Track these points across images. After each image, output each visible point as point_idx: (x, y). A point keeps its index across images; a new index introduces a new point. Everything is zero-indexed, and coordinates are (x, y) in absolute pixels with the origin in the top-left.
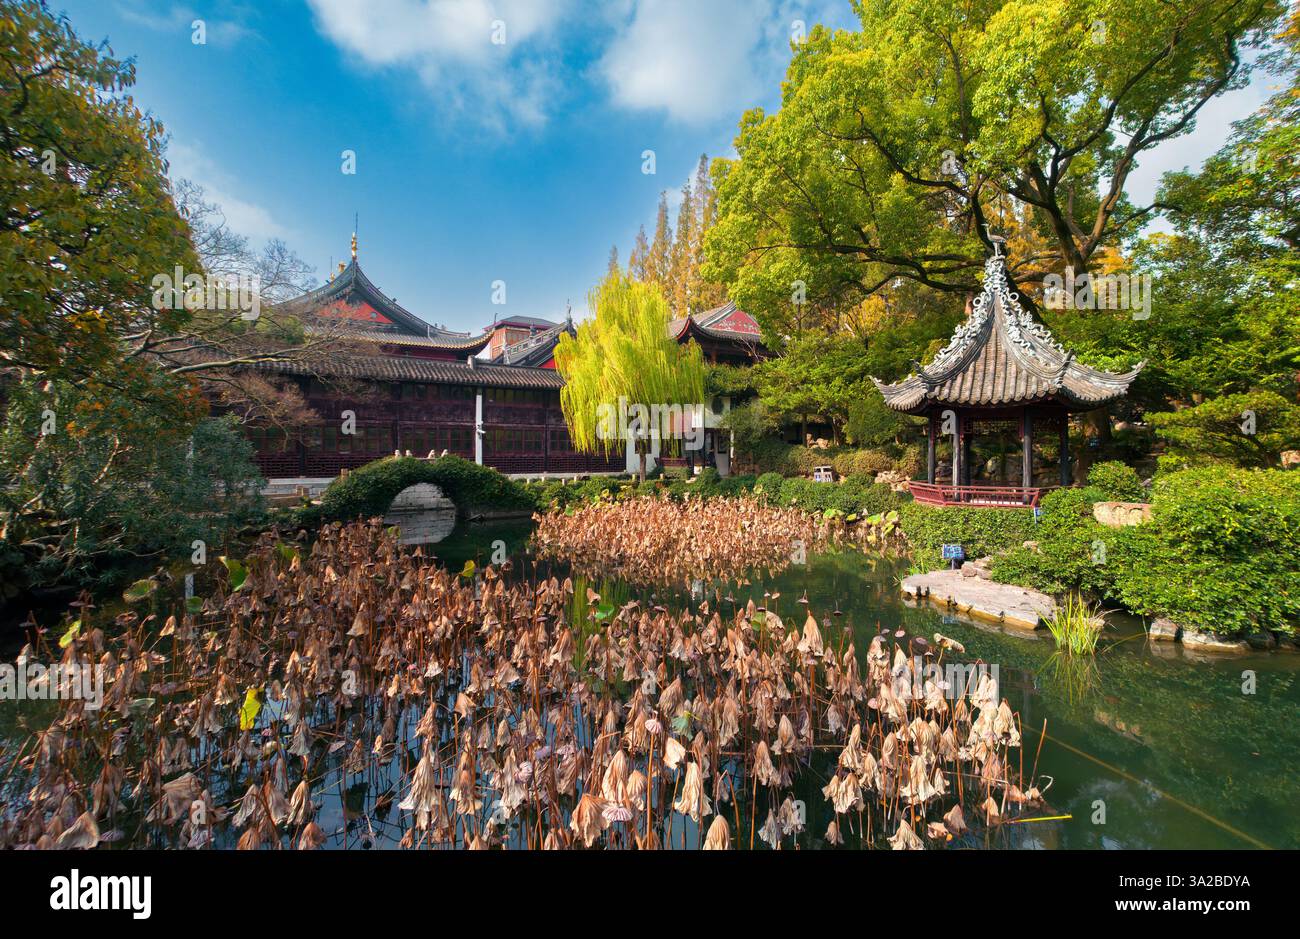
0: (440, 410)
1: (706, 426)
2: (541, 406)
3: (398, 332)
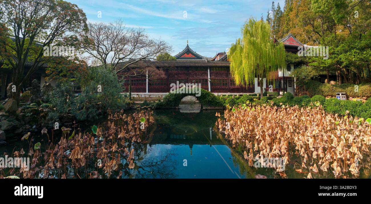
0: (199, 74)
1: (285, 76)
2: (226, 72)
3: (196, 59)
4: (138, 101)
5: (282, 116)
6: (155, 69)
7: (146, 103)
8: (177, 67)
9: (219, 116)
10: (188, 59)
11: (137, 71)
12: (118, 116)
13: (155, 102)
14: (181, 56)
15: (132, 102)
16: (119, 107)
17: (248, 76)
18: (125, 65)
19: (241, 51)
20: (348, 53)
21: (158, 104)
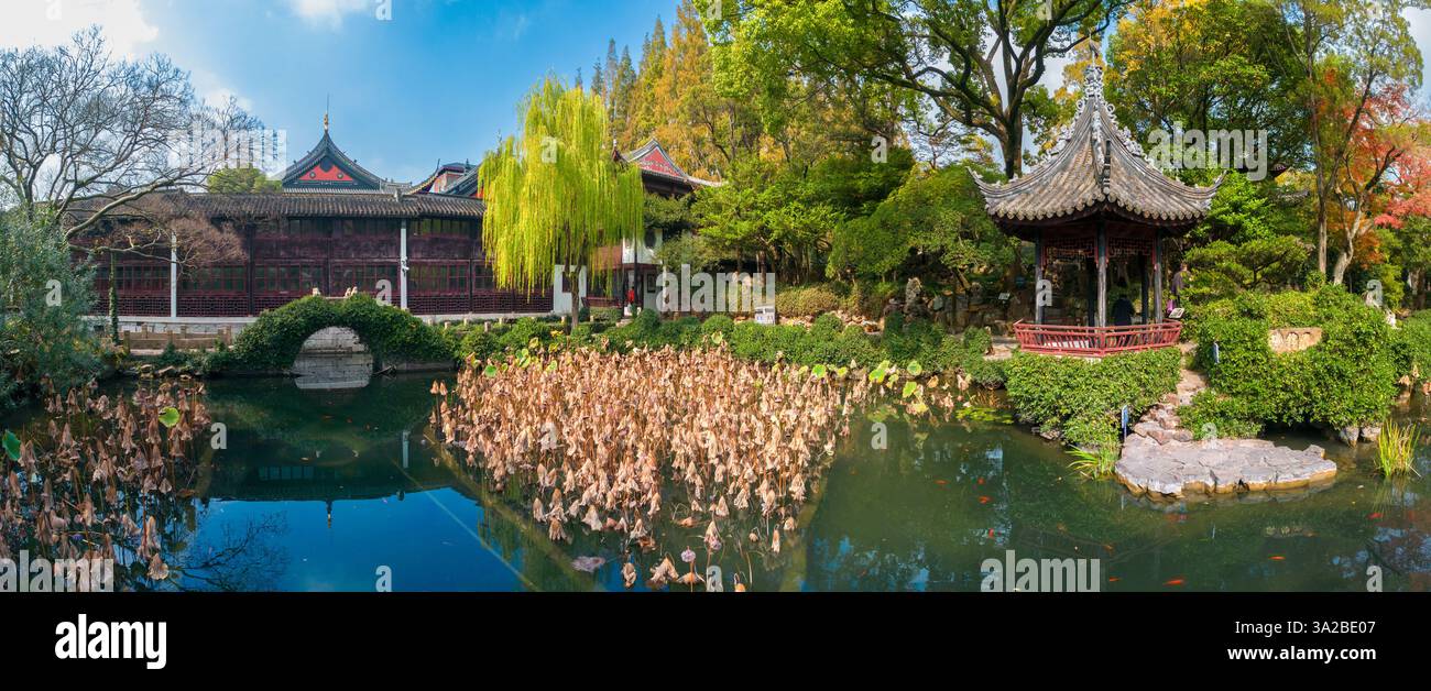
0: (366, 246)
1: (639, 261)
2: (467, 238)
3: (357, 187)
4: (142, 348)
5: (635, 380)
6: (205, 225)
7: (172, 357)
8: (290, 218)
9: (444, 392)
10: (328, 187)
11: (136, 233)
12: (81, 404)
13: (204, 351)
14: (299, 176)
15: (121, 350)
16: (80, 370)
17: (536, 261)
18: (93, 208)
19: (515, 176)
20: (783, 210)
21: (215, 359)
